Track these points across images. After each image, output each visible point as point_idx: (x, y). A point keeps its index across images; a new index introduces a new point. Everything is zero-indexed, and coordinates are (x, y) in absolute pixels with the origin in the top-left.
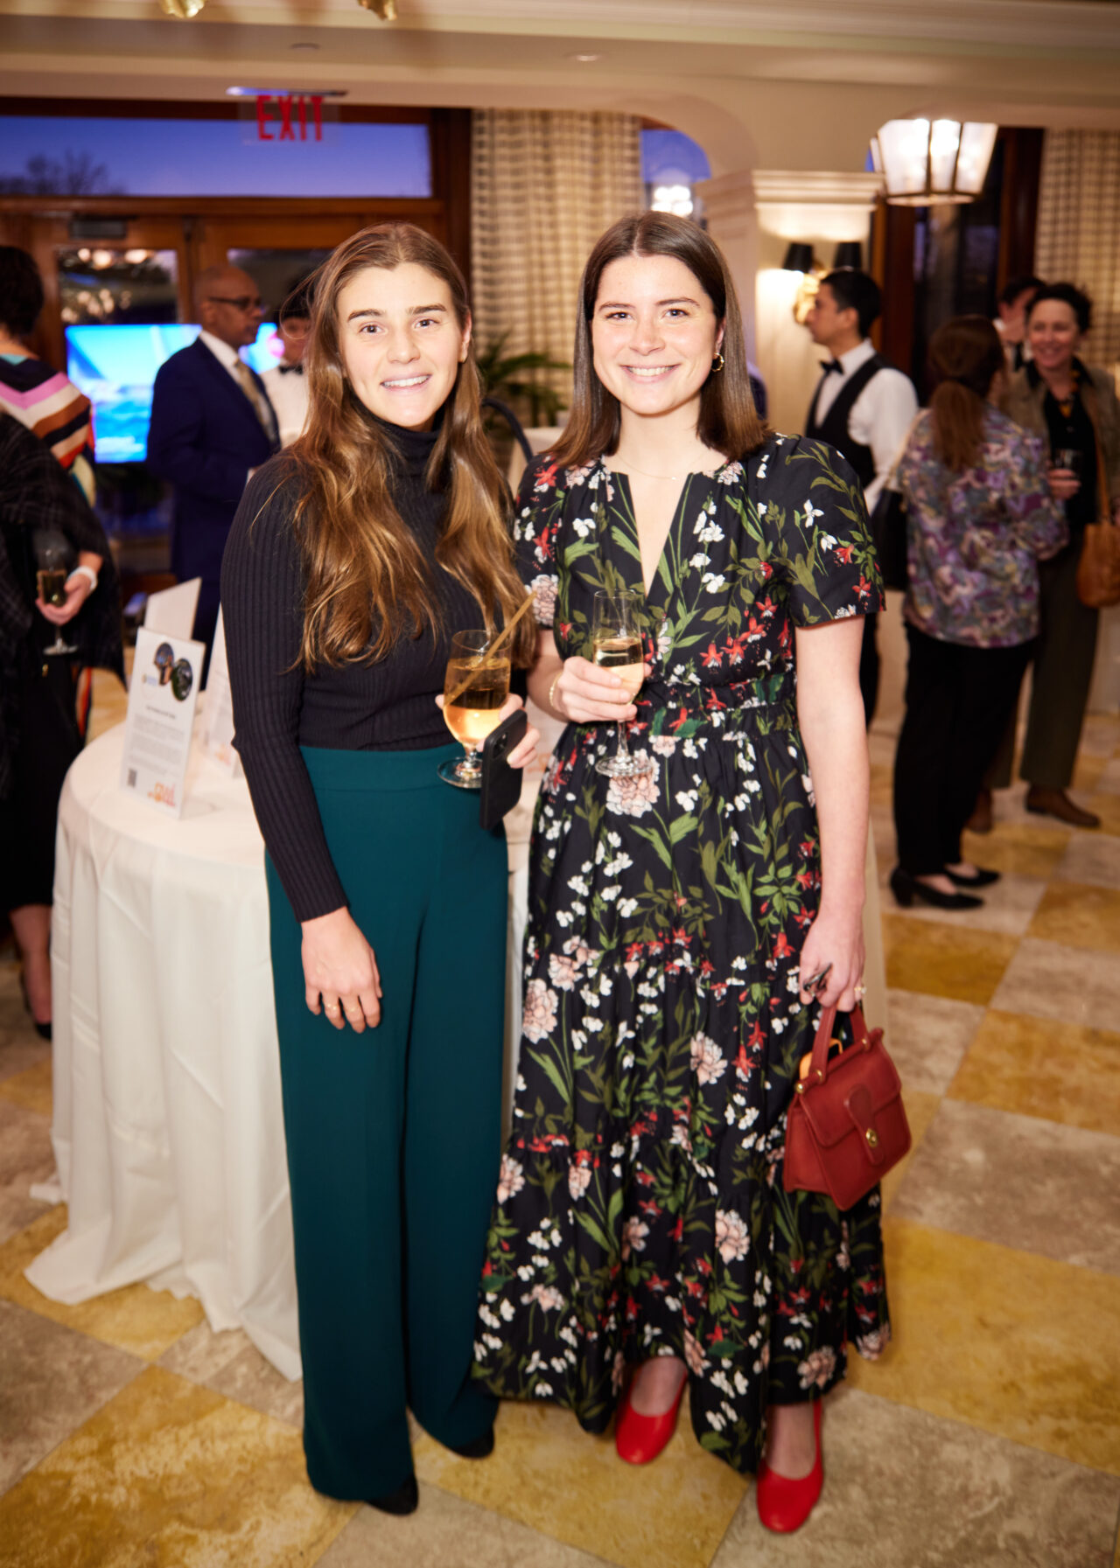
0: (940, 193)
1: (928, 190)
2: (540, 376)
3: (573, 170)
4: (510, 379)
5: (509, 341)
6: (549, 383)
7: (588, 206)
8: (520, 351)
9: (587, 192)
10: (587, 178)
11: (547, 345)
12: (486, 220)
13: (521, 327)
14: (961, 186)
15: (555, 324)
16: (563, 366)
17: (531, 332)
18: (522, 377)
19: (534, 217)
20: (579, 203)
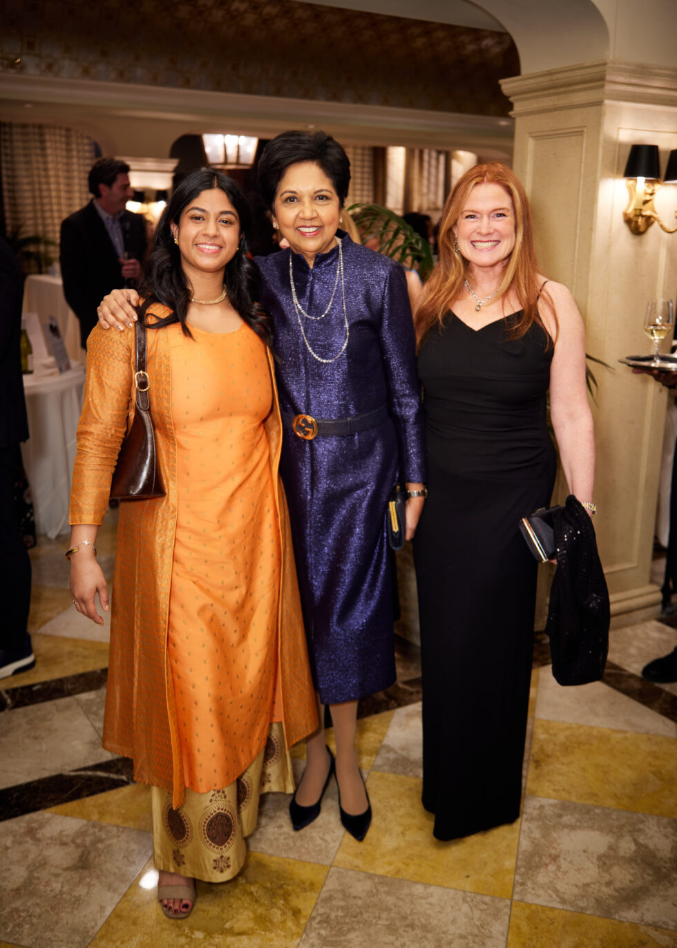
0: (231, 164)
1: (226, 162)
2: (42, 248)
3: (55, 142)
4: (25, 249)
5: (23, 229)
6: (47, 253)
7: (65, 160)
8: (31, 234)
9: (64, 153)
10: (64, 146)
11: (45, 232)
12: (9, 166)
13: (30, 222)
14: (242, 160)
15: (49, 221)
16: (53, 243)
17: (36, 225)
18: (32, 248)
19: (35, 165)
20: (59, 159)
